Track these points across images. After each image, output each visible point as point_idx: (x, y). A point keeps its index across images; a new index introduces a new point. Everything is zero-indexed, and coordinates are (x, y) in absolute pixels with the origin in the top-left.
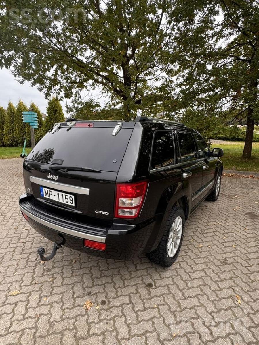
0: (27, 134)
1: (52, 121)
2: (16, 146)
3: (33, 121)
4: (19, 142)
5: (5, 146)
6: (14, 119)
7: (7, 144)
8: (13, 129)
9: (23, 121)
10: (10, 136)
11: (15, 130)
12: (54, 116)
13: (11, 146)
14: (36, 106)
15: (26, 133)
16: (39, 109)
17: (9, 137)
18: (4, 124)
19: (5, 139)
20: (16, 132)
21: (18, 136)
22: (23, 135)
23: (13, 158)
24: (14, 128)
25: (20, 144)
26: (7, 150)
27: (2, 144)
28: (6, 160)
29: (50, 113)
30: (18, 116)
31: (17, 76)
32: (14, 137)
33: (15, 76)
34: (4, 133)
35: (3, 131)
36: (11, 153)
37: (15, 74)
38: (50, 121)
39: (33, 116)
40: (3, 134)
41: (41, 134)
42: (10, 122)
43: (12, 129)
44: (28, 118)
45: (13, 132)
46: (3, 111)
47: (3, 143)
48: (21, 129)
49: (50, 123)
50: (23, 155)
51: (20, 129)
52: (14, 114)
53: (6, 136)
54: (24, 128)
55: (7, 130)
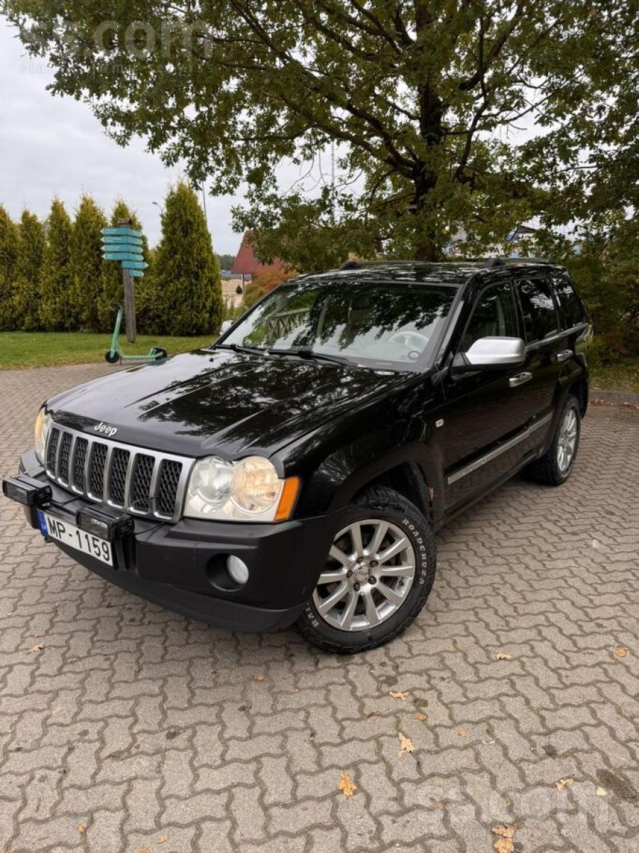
0: (104, 295)
1: (178, 256)
2: (74, 328)
3: (131, 257)
4: (83, 316)
5: (42, 329)
6: (69, 249)
7: (50, 322)
8: (67, 281)
9: (104, 256)
10: (57, 299)
11: (72, 283)
12: (185, 241)
13: (60, 328)
14: (130, 212)
15: (101, 291)
16: (138, 220)
17: (55, 303)
18: (39, 265)
19: (42, 310)
20: (75, 289)
21: (80, 299)
22: (95, 297)
23: (84, 363)
24: (68, 277)
25: (84, 323)
26: (54, 340)
27: (35, 324)
28: (68, 368)
29: (174, 232)
30: (80, 241)
31: (110, 121)
32: (67, 303)
33: (104, 123)
34: (41, 292)
35: (37, 286)
36: (71, 349)
37: (103, 115)
38: (171, 257)
39: (130, 240)
40: (36, 295)
41: (147, 294)
42: (57, 260)
43: (64, 278)
44: (117, 248)
45: (65, 288)
46: (38, 226)
47: (38, 320)
48: (89, 279)
49: (171, 262)
50: (112, 356)
51: (85, 280)
52: (70, 237)
53: (47, 300)
54: (97, 277)
55: (49, 284)
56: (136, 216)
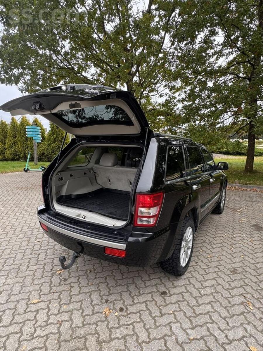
0: (29, 148)
1: (55, 135)
2: (18, 160)
3: (36, 136)
4: (21, 156)
5: (6, 160)
6: (17, 133)
7: (9, 158)
8: (16, 143)
9: (27, 136)
10: (12, 150)
11: (18, 144)
12: (57, 131)
13: (13, 160)
14: (39, 121)
15: (28, 147)
16: (41, 124)
17: (11, 151)
18: (6, 138)
19: (6, 153)
20: (19, 146)
21: (20, 149)
22: (26, 149)
23: (16, 172)
24: (16, 142)
25: (22, 158)
26: (9, 164)
27: (4, 158)
28: (10, 174)
29: (53, 127)
30: (21, 130)
31: (24, 92)
32: (16, 151)
33: (22, 92)
34: (6, 147)
35: (5, 145)
36: (13, 167)
37: (21, 90)
38: (53, 136)
39: (36, 130)
40: (5, 148)
41: (44, 148)
42: (12, 136)
43: (15, 143)
44: (31, 133)
45: (15, 146)
46: (6, 125)
47: (5, 157)
48: (24, 143)
49: (52, 137)
50: (26, 169)
51: (22, 143)
52: (17, 129)
53: (8, 150)
54: (27, 142)
55: (9, 145)
56: (41, 122)
